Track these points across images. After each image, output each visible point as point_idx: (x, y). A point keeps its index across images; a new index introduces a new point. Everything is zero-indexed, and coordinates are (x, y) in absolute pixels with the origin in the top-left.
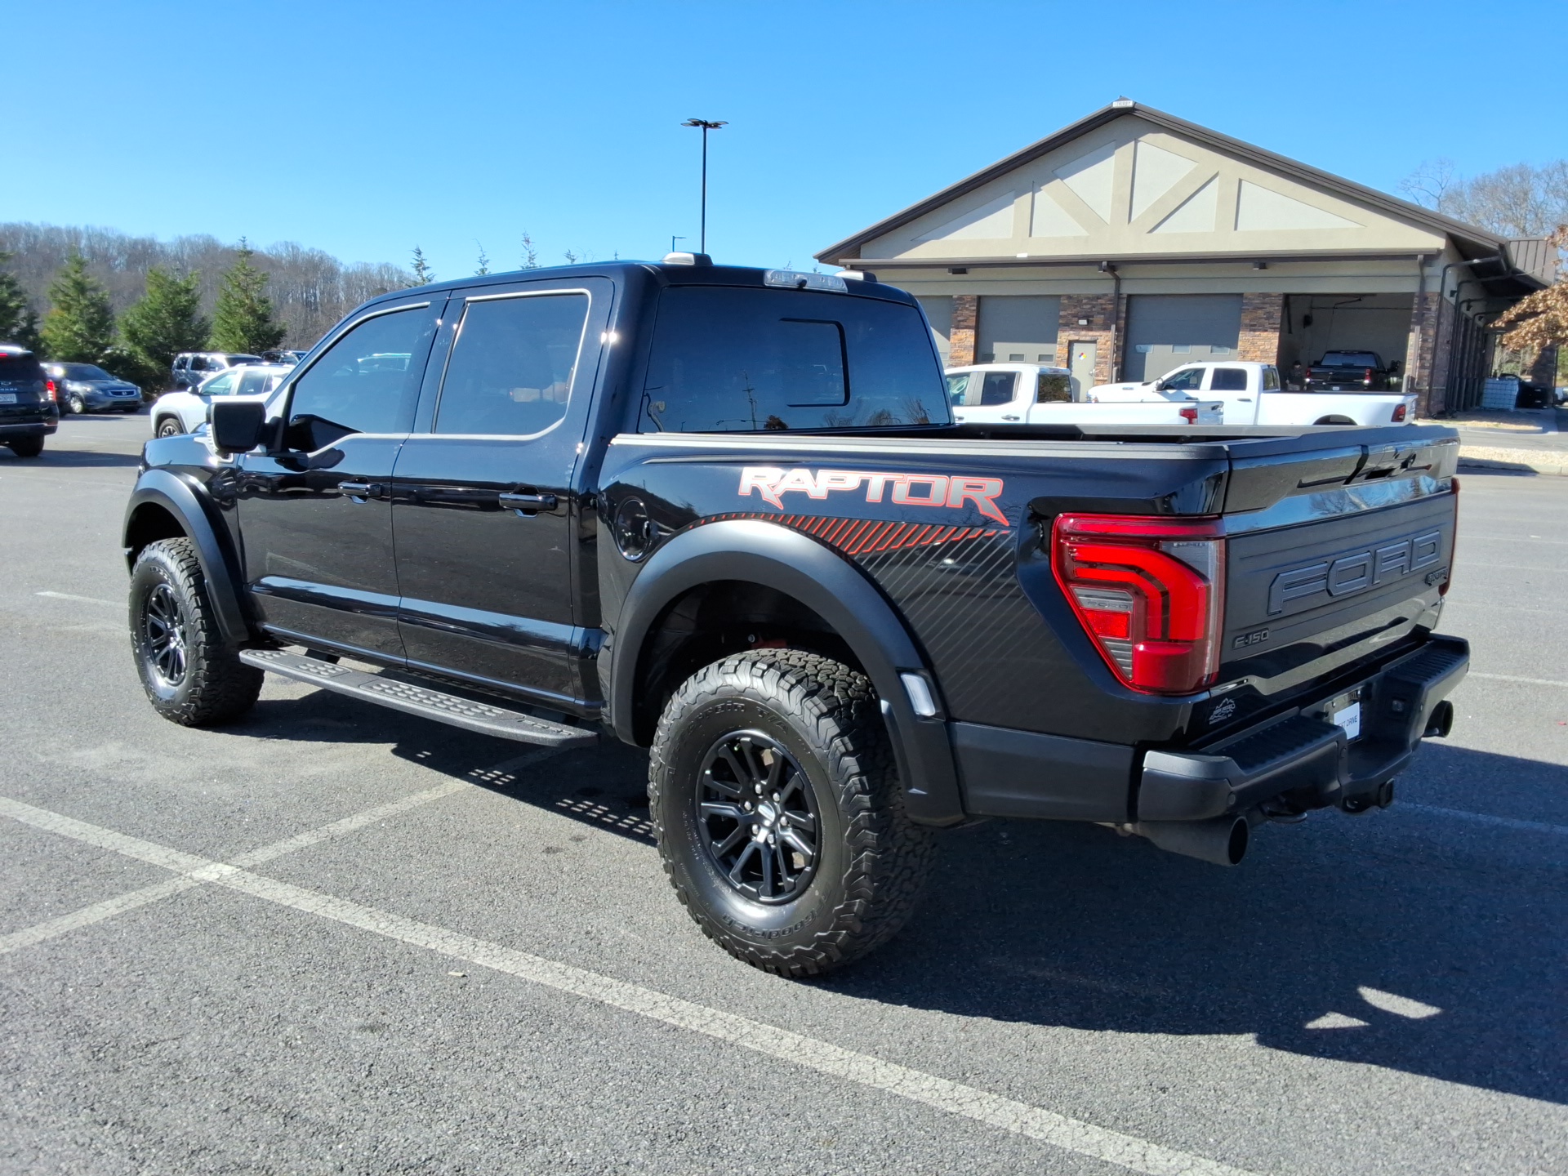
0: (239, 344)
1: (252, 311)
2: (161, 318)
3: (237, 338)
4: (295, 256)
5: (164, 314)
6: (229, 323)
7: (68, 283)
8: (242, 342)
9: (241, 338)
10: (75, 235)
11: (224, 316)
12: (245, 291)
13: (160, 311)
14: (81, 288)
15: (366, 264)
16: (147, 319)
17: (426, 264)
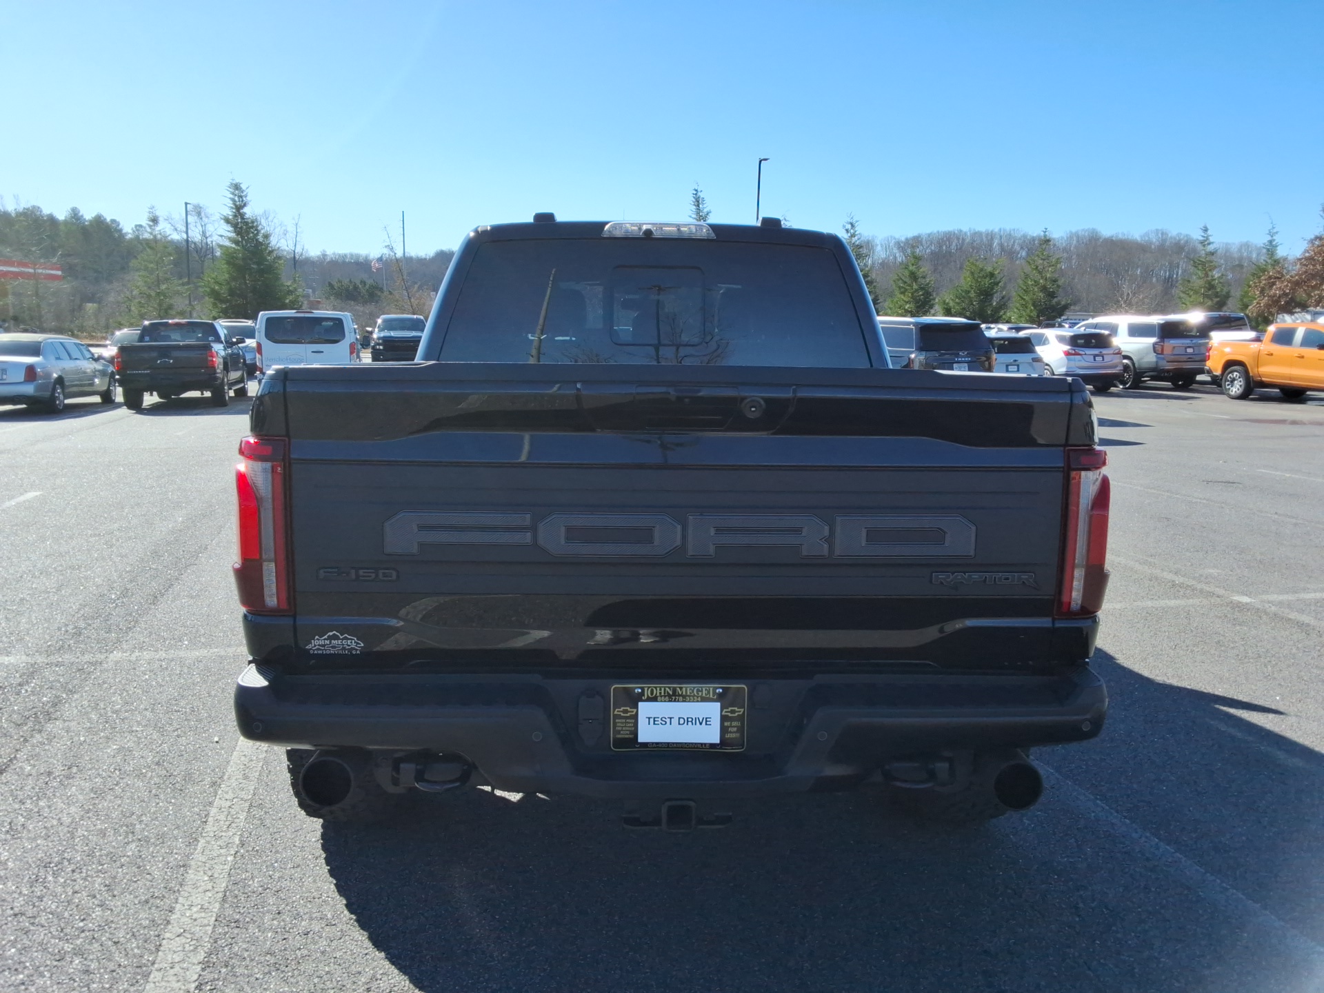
0: (1030, 316)
1: (1044, 289)
2: (970, 297)
3: (1028, 311)
4: (1164, 241)
5: (972, 294)
6: (1024, 299)
7: (907, 273)
8: (1032, 314)
9: (1031, 311)
10: (991, 236)
11: (1021, 295)
12: (1040, 273)
13: (969, 292)
14: (914, 276)
15: (1227, 244)
16: (960, 299)
17: (1211, 239)
